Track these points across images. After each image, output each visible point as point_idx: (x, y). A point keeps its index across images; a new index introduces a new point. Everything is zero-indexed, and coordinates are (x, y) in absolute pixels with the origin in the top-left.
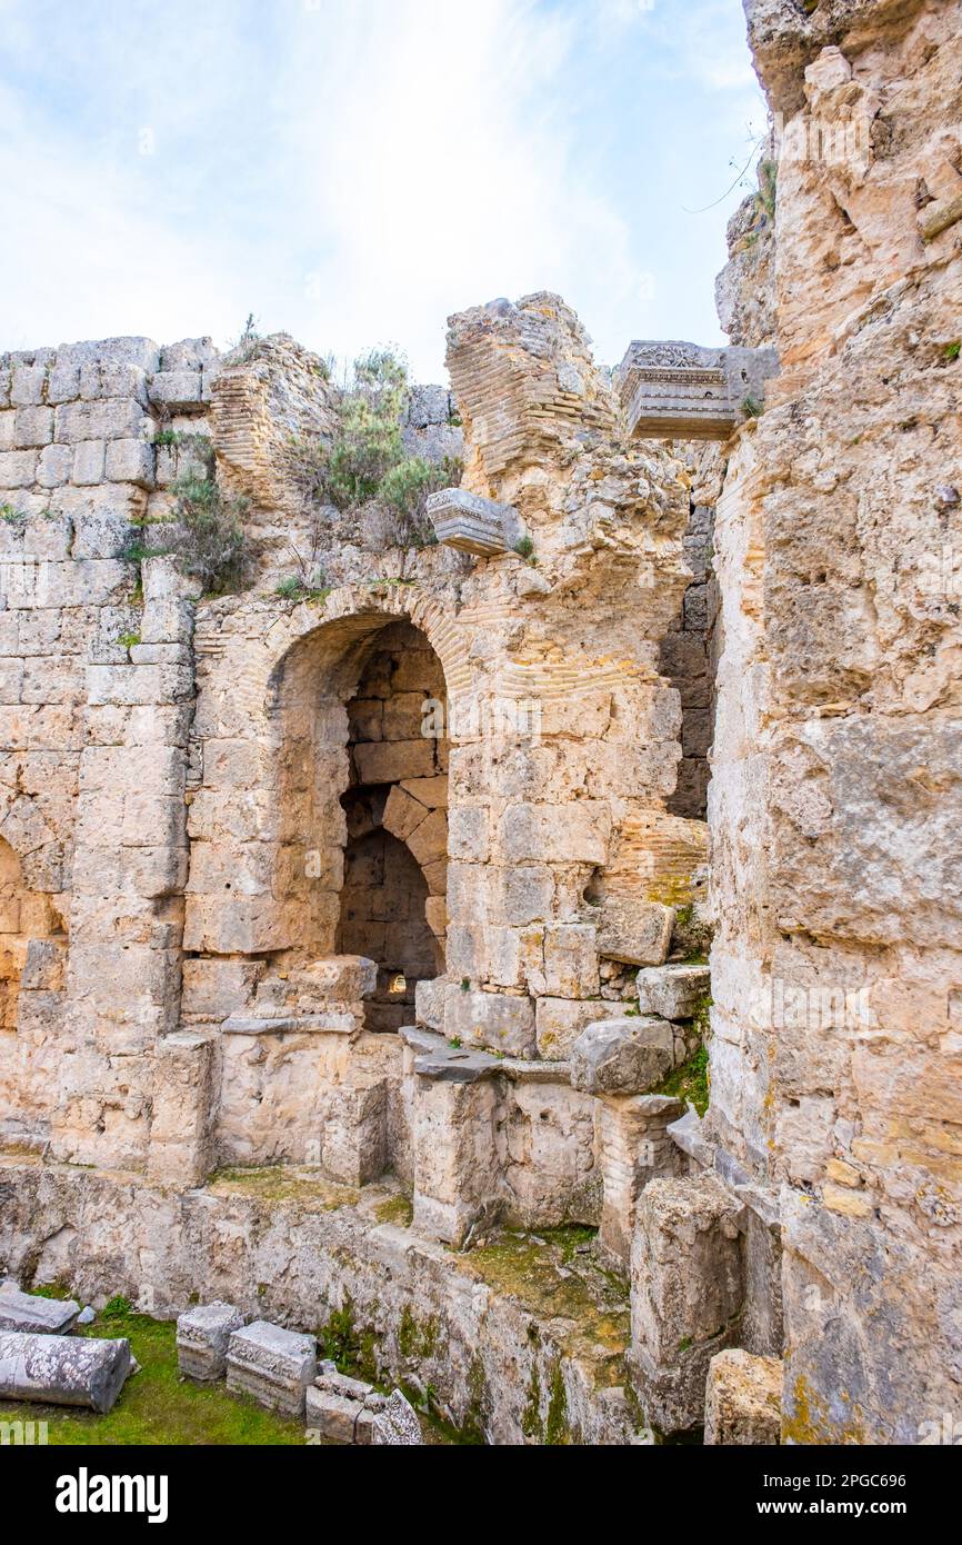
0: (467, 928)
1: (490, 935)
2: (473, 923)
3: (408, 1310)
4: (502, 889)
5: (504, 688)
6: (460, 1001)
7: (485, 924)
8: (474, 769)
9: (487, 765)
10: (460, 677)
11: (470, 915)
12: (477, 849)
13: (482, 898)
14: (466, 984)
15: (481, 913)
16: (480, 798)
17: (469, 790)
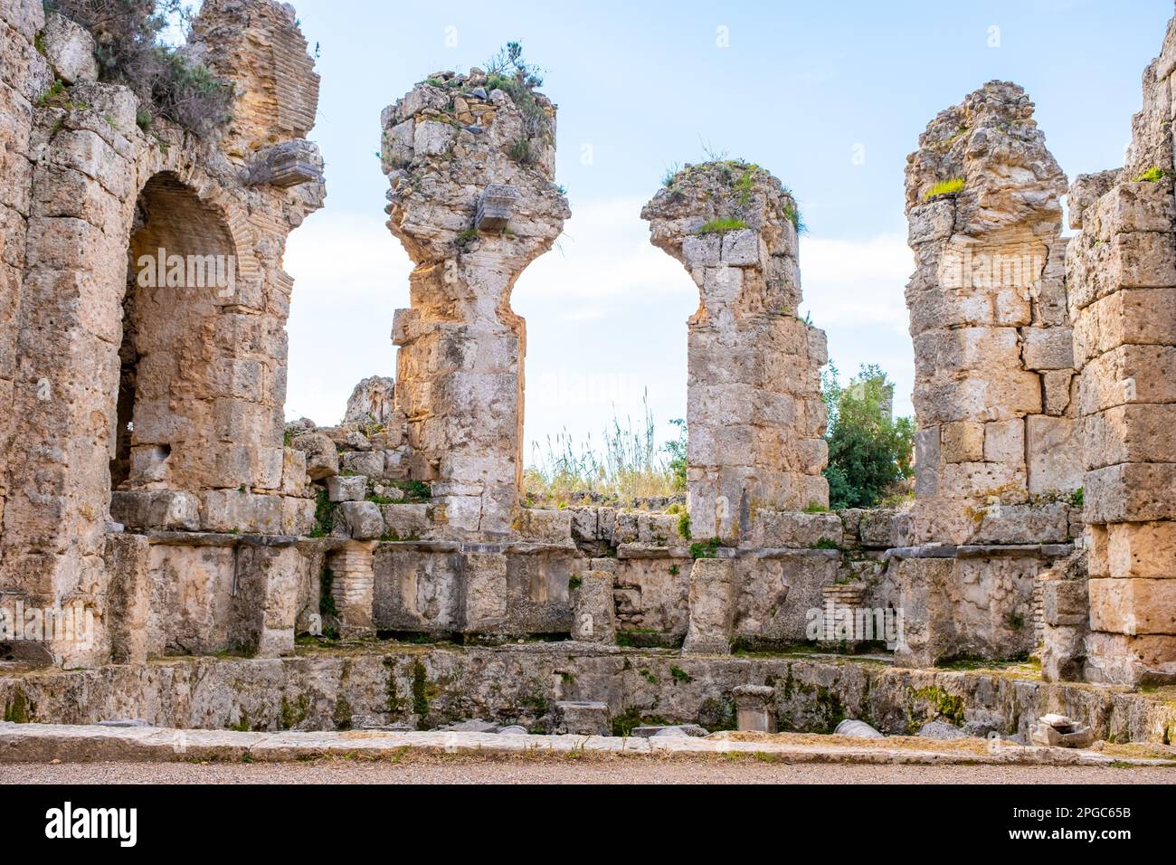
0: (246, 448)
1: (263, 453)
2: (250, 445)
3: (284, 700)
4: (271, 423)
5: (278, 283)
6: (238, 502)
7: (259, 446)
8: (257, 334)
9: (265, 334)
10: (250, 263)
11: (248, 439)
12: (255, 392)
13: (257, 427)
14: (242, 490)
15: (255, 437)
16: (260, 355)
17: (251, 348)
